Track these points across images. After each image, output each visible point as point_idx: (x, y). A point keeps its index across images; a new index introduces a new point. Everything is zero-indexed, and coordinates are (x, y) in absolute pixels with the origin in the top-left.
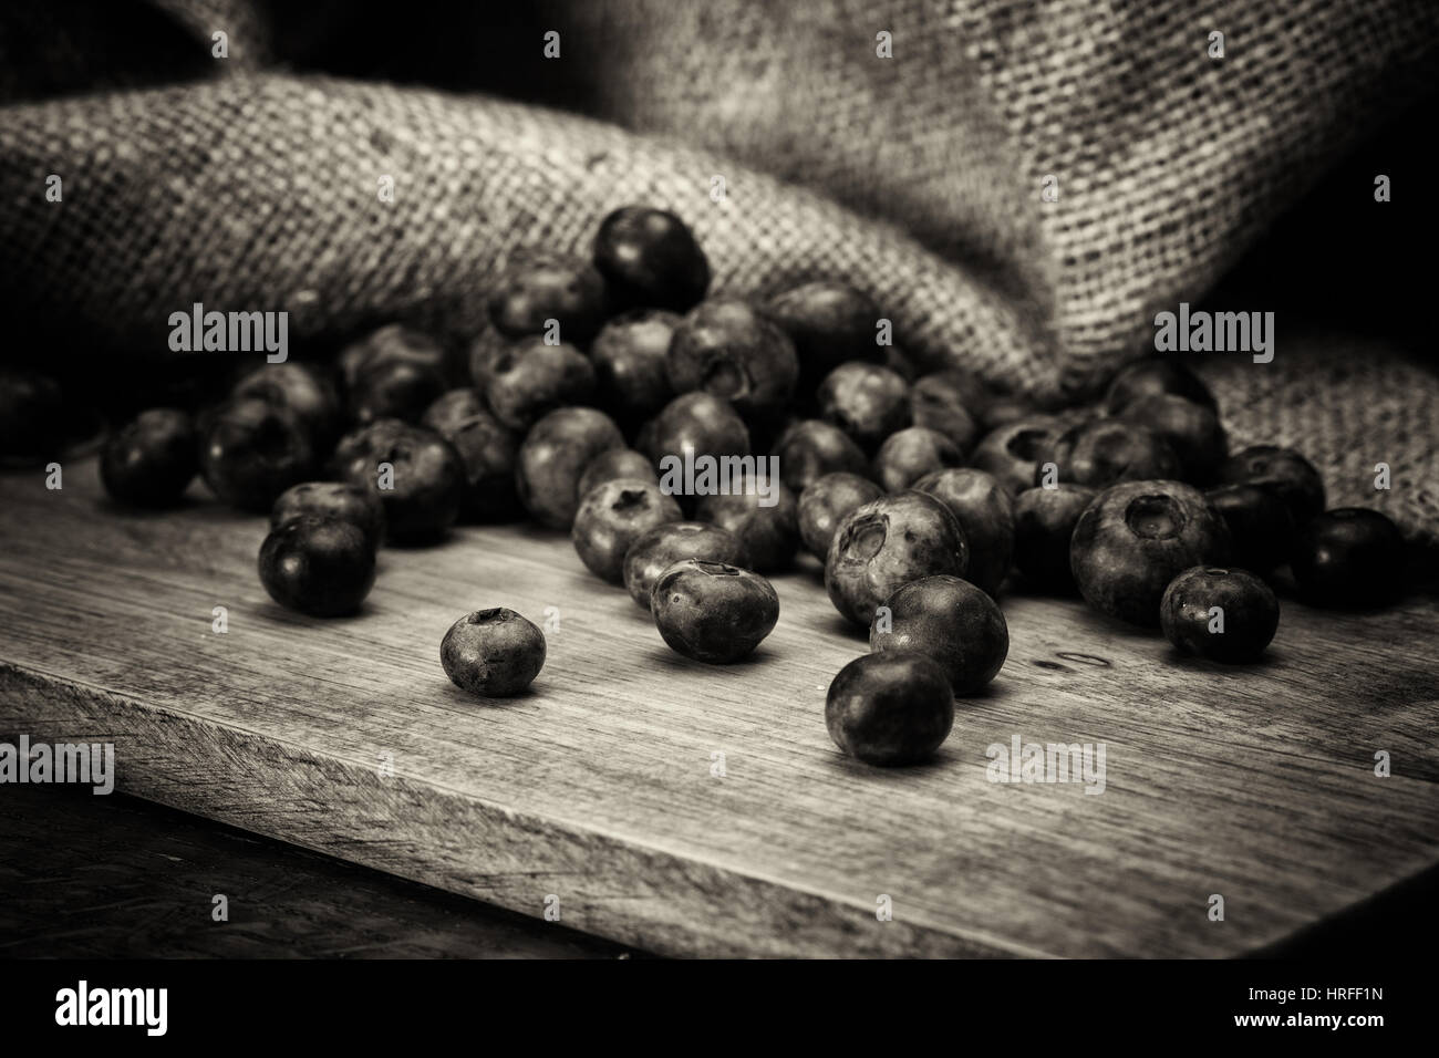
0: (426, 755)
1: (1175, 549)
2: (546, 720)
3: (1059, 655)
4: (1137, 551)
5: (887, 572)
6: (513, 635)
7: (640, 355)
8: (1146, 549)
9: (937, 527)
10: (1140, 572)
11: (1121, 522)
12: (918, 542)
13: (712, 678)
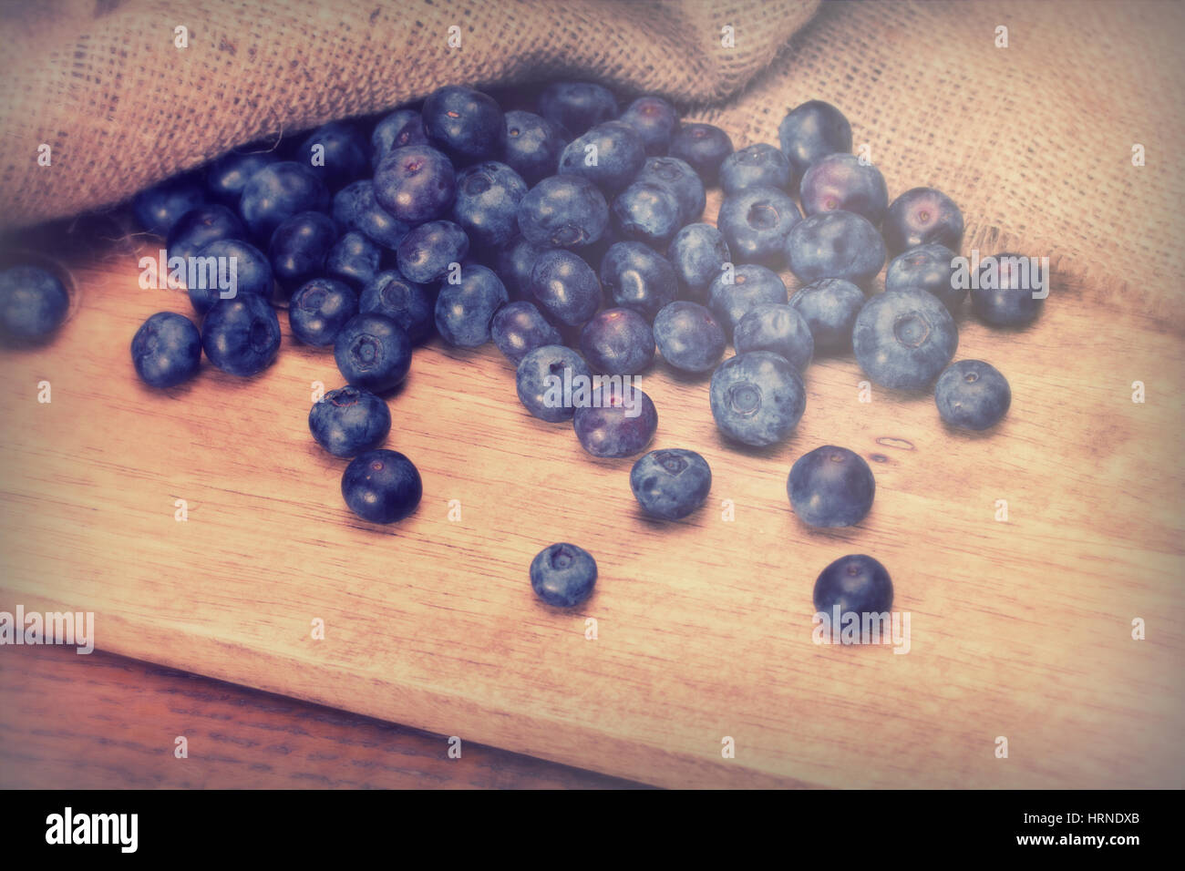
0: (577, 694)
1: (931, 351)
2: (621, 625)
3: (878, 441)
4: (909, 359)
5: (766, 423)
6: (583, 572)
7: (491, 212)
8: (915, 357)
9: (792, 387)
10: (912, 371)
11: (893, 340)
12: (784, 402)
13: (687, 535)
